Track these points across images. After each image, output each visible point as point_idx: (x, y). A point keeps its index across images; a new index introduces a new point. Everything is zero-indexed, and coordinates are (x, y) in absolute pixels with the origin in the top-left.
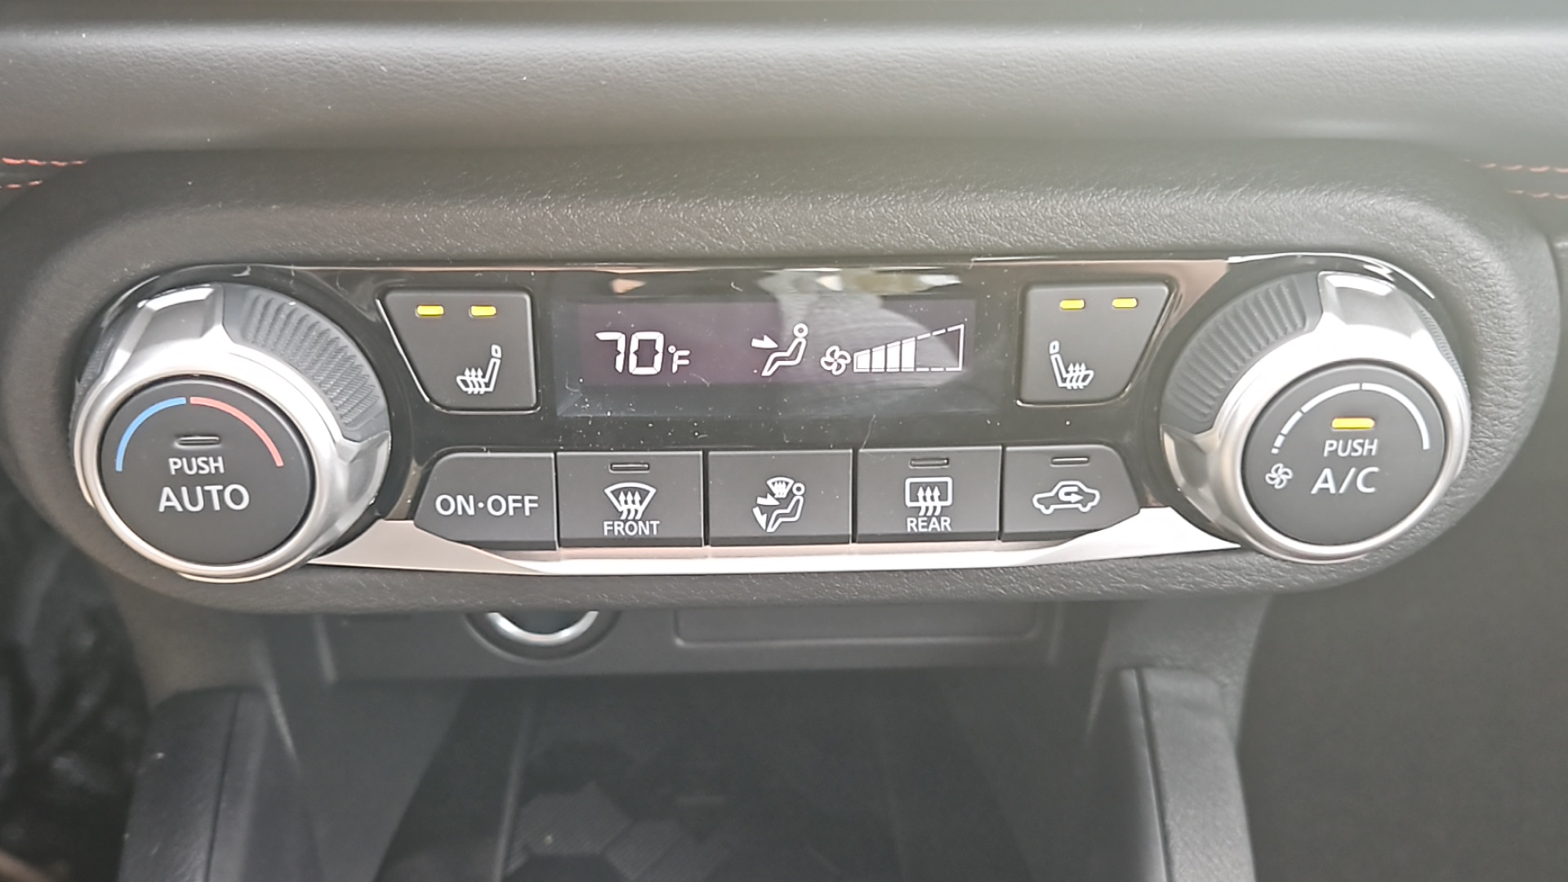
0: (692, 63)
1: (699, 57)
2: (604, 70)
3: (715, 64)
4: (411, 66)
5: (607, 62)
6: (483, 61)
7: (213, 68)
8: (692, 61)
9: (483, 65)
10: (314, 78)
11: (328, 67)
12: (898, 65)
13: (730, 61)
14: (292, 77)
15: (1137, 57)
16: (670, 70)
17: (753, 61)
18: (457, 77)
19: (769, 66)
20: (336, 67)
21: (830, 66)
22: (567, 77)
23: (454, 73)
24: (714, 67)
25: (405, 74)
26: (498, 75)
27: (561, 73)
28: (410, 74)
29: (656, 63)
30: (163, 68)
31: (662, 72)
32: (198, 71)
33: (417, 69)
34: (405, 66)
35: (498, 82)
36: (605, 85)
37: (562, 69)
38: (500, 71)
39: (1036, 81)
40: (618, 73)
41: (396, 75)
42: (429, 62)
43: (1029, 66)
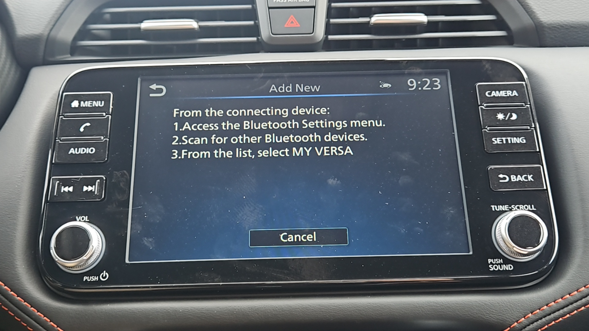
0: (257, 307)
1: (259, 305)
2: (235, 309)
3: (263, 307)
4: (187, 310)
5: (236, 307)
6: (205, 308)
7: (139, 312)
8: (257, 306)
9: (205, 309)
10: (163, 313)
11: (167, 310)
12: (309, 306)
13: (267, 306)
14: (158, 313)
15: (369, 303)
16: (252, 309)
17: (273, 306)
18: (199, 312)
19: (276, 307)
20: (169, 310)
21: (292, 307)
22: (226, 311)
23: (198, 311)
24: (262, 308)
25: (186, 312)
26: (209, 311)
27: (225, 310)
28: (187, 311)
29: (248, 307)
30: (126, 312)
31: (250, 309)
32: (135, 313)
33: (189, 310)
34: (186, 310)
35: (209, 313)
36: (235, 313)
37: (225, 309)
38: (209, 310)
39: (344, 310)
40: (239, 310)
41: (184, 312)
42: (192, 308)
43: (342, 306)
